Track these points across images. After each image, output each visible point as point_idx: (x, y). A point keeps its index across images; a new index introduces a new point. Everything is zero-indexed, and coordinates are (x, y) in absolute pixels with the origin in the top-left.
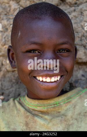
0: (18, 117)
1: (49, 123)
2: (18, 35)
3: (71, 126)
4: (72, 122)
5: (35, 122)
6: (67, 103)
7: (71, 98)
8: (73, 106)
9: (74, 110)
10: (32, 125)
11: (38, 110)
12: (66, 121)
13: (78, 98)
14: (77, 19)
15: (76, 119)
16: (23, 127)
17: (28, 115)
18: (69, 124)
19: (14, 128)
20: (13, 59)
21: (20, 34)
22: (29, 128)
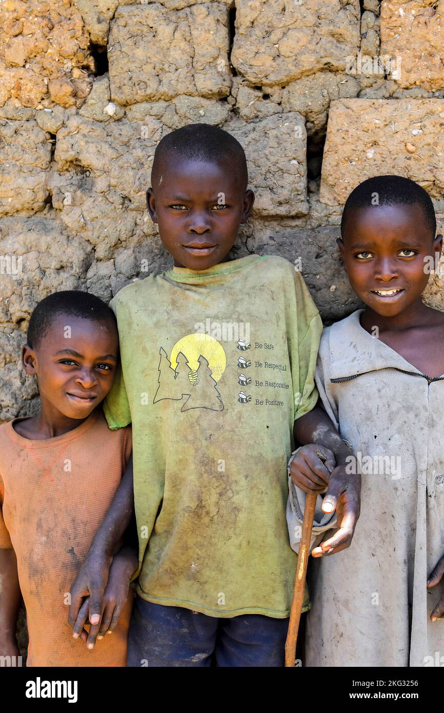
0: (159, 294)
1: (206, 297)
2: (159, 180)
3: (239, 302)
4: (241, 297)
5: (187, 298)
6: (234, 272)
7: (240, 267)
8: (244, 278)
9: (245, 282)
10: (182, 303)
11: (191, 283)
12: (231, 295)
13: (251, 267)
14: (258, 144)
15: (248, 294)
16: (167, 307)
17: (175, 291)
18: (235, 300)
19: (153, 309)
20: (154, 208)
21: (161, 180)
22: (177, 307)
